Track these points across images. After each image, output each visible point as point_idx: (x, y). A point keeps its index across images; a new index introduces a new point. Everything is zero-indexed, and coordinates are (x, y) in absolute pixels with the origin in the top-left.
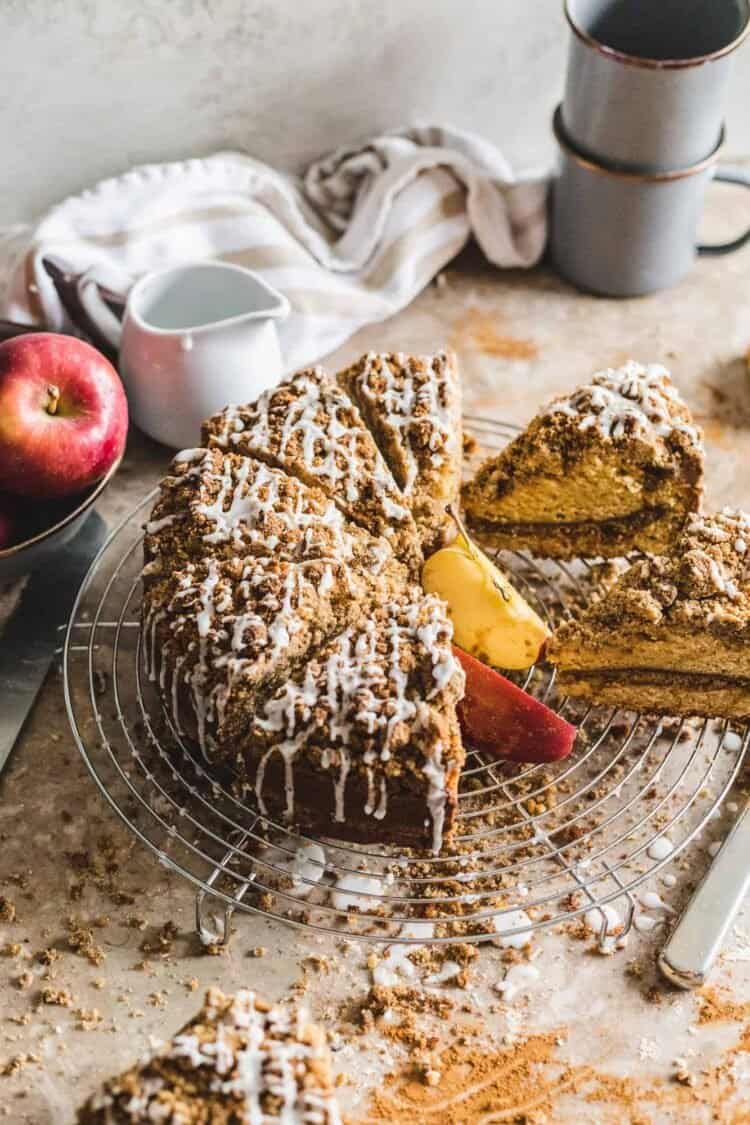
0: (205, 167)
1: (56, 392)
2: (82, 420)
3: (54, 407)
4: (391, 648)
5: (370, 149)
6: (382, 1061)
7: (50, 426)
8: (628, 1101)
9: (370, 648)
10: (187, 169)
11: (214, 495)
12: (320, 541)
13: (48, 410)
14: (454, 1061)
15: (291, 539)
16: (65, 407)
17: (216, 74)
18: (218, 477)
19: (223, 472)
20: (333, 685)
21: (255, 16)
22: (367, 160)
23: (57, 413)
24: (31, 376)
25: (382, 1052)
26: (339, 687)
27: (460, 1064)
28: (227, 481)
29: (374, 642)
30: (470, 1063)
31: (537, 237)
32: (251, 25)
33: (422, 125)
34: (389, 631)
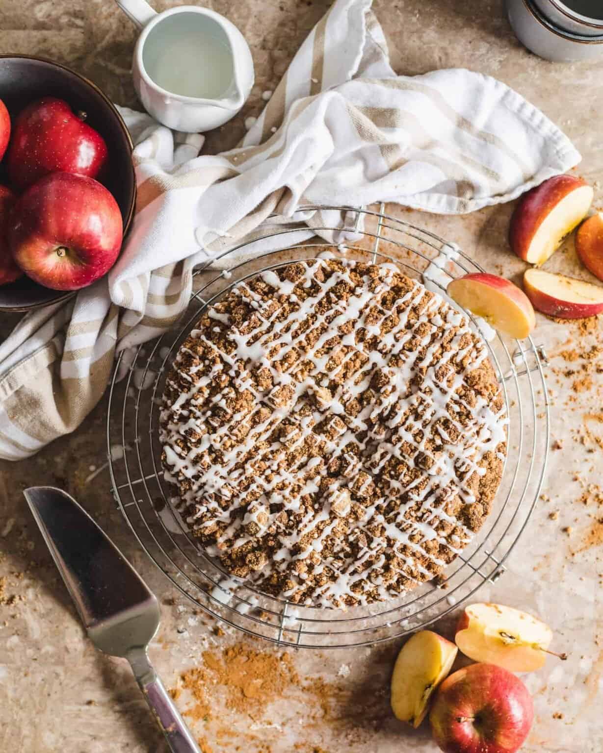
4: (247, 488)
6: (202, 644)
8: (324, 695)
9: (238, 478)
11: (250, 329)
12: (277, 398)
14: (240, 653)
15: (262, 385)
18: (263, 319)
19: (268, 318)
20: (203, 480)
25: (204, 639)
26: (205, 484)
27: (243, 655)
28: (266, 324)
29: (243, 478)
34: (256, 478)
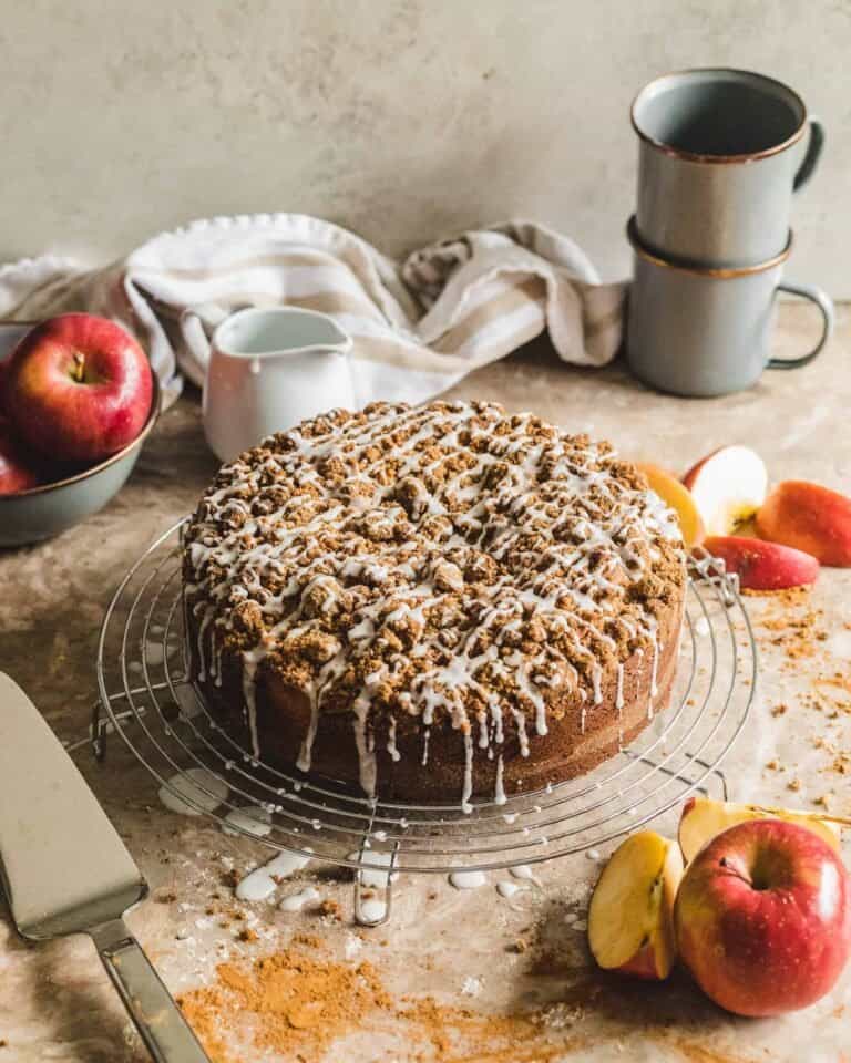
0: (290, 220)
1: (81, 358)
2: (101, 387)
3: (80, 375)
5: (464, 241)
6: (218, 954)
7: (70, 389)
8: (436, 1024)
10: (273, 220)
13: (75, 377)
14: (284, 965)
16: (90, 375)
17: (330, 156)
21: (368, 104)
22: (457, 249)
23: (83, 380)
24: (63, 343)
25: (222, 947)
27: (290, 968)
30: (299, 969)
31: (610, 339)
32: (361, 111)
33: (519, 222)
